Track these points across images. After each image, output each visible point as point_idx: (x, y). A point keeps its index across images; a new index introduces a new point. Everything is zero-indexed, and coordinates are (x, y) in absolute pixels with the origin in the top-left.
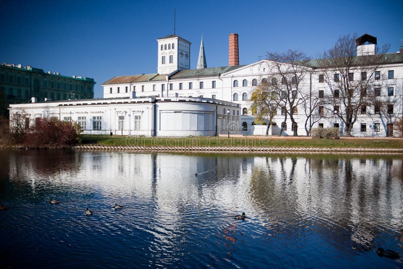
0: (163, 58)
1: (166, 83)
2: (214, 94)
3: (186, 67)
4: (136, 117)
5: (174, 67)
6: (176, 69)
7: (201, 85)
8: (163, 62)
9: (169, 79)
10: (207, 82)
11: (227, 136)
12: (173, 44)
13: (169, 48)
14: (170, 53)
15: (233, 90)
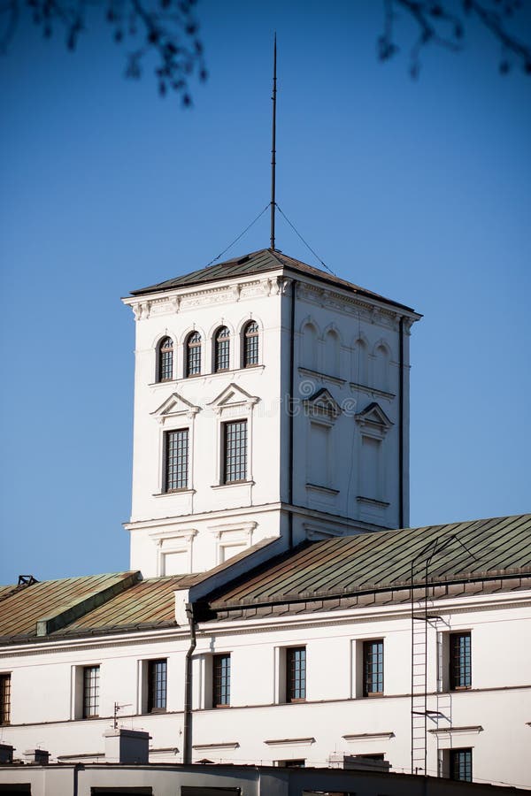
0: (173, 443)
1: (174, 652)
3: (370, 514)
5: (255, 518)
6: (270, 528)
8: (173, 478)
9: (201, 611)
12: (249, 325)
13: (219, 364)
14: (223, 401)
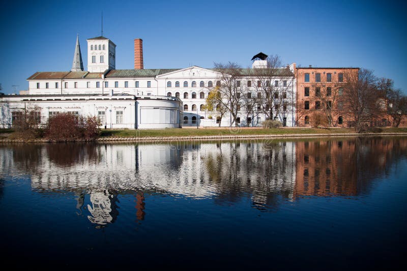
0: (94, 58)
1: (101, 81)
2: (149, 93)
4: (118, 113)
5: (105, 67)
6: (107, 68)
7: (137, 84)
8: (93, 61)
9: (105, 77)
10: (143, 82)
11: (196, 127)
12: (103, 45)
13: (96, 49)
15: (167, 89)
